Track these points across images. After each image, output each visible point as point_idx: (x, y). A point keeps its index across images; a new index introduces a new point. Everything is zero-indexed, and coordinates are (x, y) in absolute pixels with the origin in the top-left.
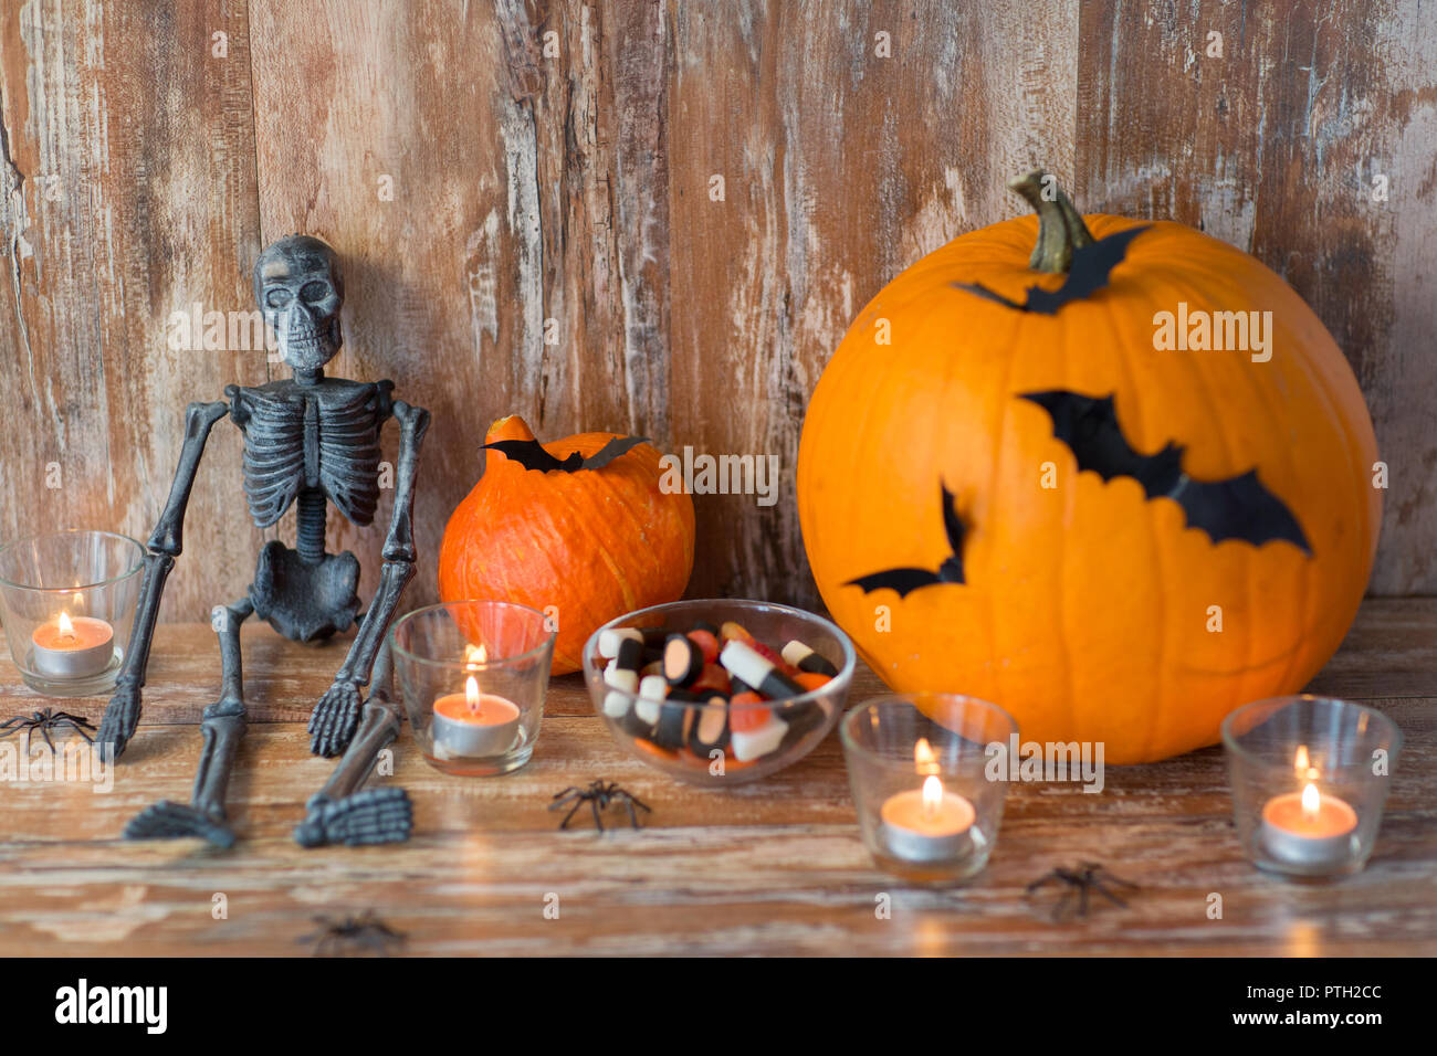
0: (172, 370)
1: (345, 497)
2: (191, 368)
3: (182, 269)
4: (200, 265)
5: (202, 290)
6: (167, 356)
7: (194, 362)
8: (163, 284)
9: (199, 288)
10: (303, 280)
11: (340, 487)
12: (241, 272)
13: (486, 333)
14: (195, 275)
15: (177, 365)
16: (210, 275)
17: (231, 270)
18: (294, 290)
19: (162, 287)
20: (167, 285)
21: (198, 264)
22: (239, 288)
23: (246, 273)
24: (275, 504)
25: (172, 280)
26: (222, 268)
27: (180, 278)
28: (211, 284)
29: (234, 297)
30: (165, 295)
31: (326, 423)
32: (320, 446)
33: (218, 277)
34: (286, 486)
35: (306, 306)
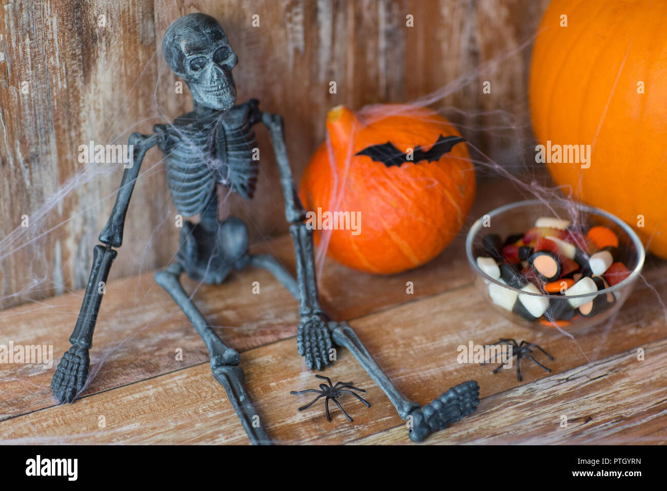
0: (98, 118)
1: (246, 184)
2: (110, 113)
3: (104, 48)
4: (115, 43)
5: (117, 60)
6: (95, 109)
7: (112, 109)
8: (92, 60)
9: (115, 59)
10: (214, 47)
11: (243, 179)
12: (142, 42)
13: (297, 51)
14: (112, 50)
15: (101, 113)
16: (122, 48)
17: (135, 42)
18: (209, 56)
19: (91, 63)
20: (94, 61)
21: (114, 42)
22: (140, 53)
23: (145, 42)
24: (202, 199)
25: (98, 57)
26: (130, 42)
27: (102, 55)
28: (122, 54)
29: (137, 60)
30: (93, 68)
31: (230, 139)
32: (228, 155)
33: (127, 48)
34: (209, 186)
35: (219, 66)
